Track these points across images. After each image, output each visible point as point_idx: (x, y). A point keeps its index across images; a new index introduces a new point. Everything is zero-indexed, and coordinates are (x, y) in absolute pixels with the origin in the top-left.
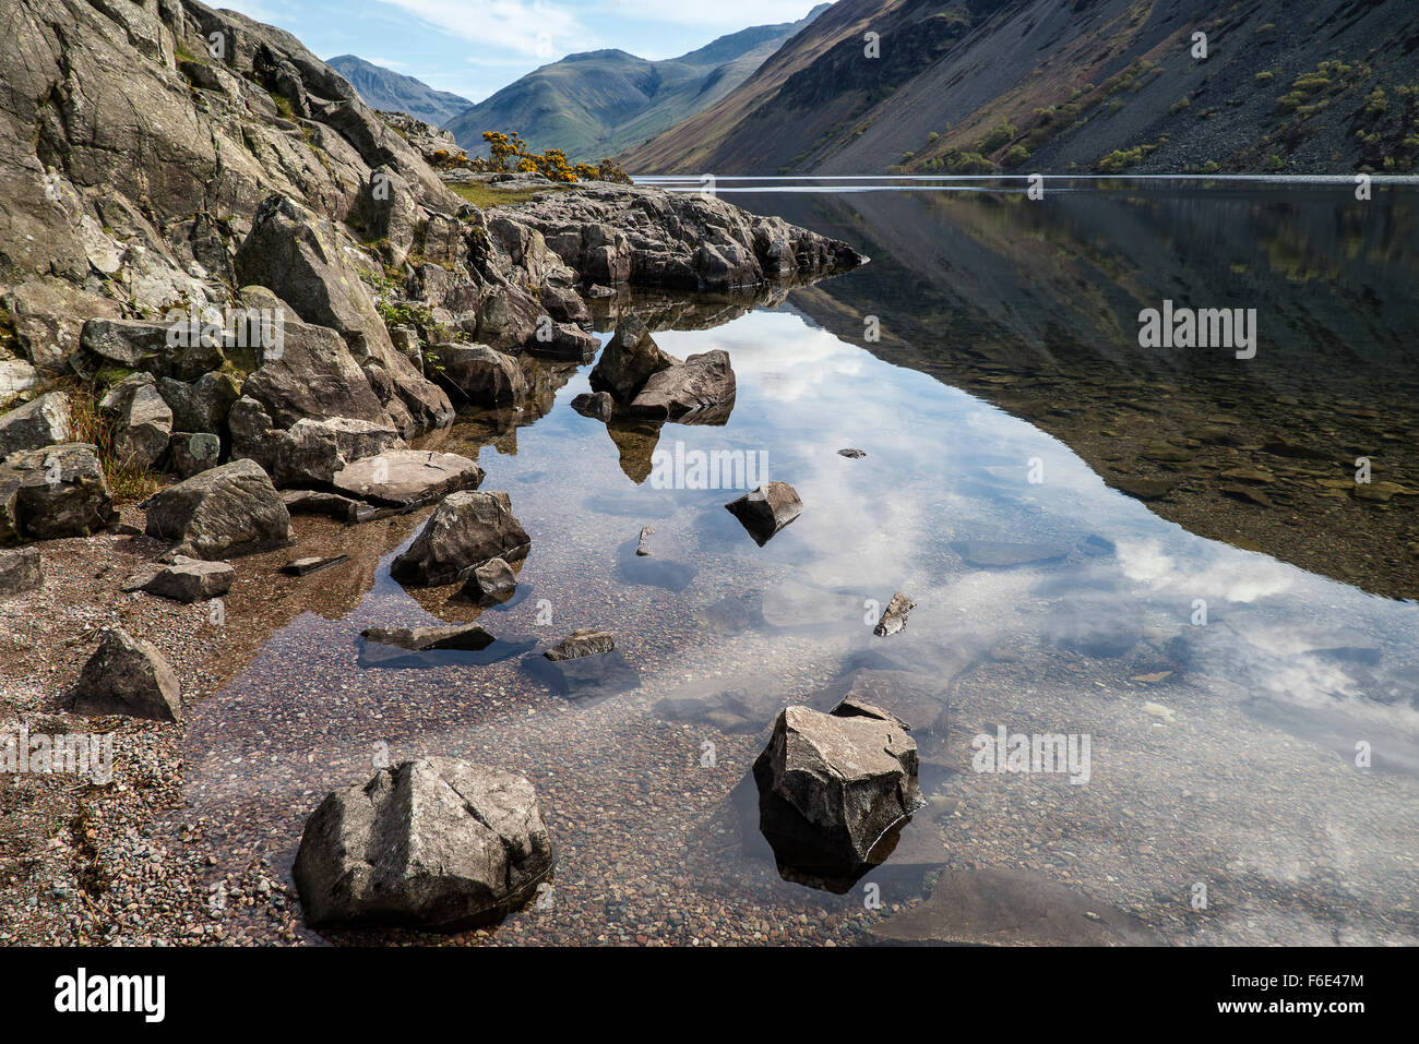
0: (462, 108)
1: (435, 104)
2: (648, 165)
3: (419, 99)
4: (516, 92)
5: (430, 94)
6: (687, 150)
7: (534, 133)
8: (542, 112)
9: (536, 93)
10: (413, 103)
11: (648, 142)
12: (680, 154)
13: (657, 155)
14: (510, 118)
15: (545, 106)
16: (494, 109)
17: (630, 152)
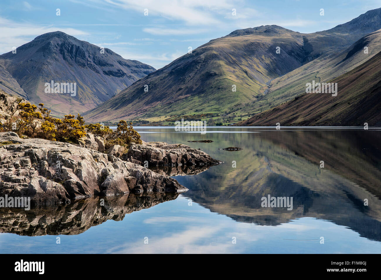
0: (145, 73)
1: (125, 70)
2: (296, 118)
3: (112, 65)
4: (190, 60)
5: (121, 62)
6: (331, 105)
7: (202, 92)
8: (210, 75)
9: (206, 61)
10: (107, 69)
11: (297, 99)
12: (324, 108)
13: (304, 109)
14: (184, 80)
15: (213, 71)
16: (171, 73)
17: (281, 106)
